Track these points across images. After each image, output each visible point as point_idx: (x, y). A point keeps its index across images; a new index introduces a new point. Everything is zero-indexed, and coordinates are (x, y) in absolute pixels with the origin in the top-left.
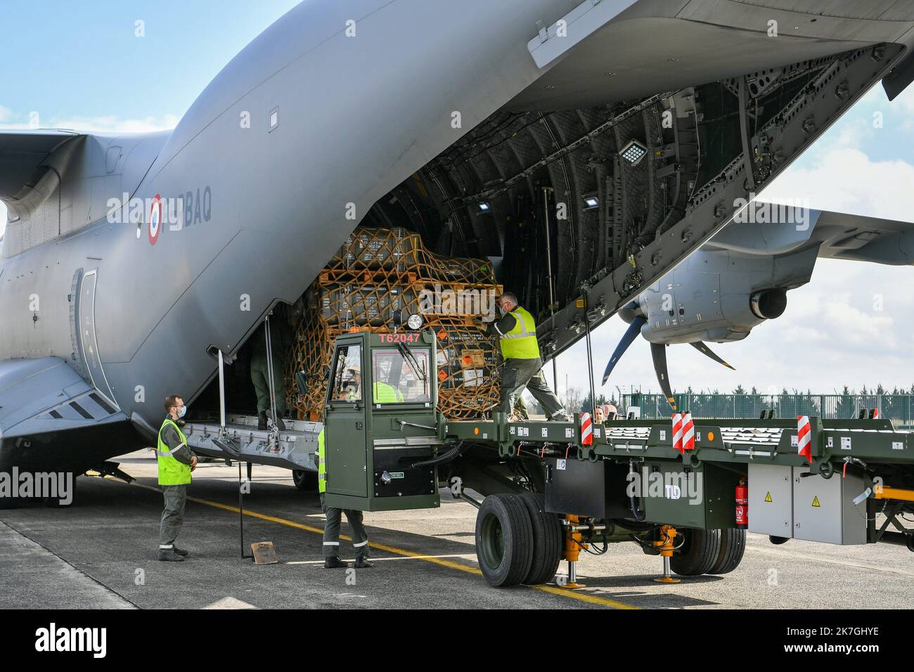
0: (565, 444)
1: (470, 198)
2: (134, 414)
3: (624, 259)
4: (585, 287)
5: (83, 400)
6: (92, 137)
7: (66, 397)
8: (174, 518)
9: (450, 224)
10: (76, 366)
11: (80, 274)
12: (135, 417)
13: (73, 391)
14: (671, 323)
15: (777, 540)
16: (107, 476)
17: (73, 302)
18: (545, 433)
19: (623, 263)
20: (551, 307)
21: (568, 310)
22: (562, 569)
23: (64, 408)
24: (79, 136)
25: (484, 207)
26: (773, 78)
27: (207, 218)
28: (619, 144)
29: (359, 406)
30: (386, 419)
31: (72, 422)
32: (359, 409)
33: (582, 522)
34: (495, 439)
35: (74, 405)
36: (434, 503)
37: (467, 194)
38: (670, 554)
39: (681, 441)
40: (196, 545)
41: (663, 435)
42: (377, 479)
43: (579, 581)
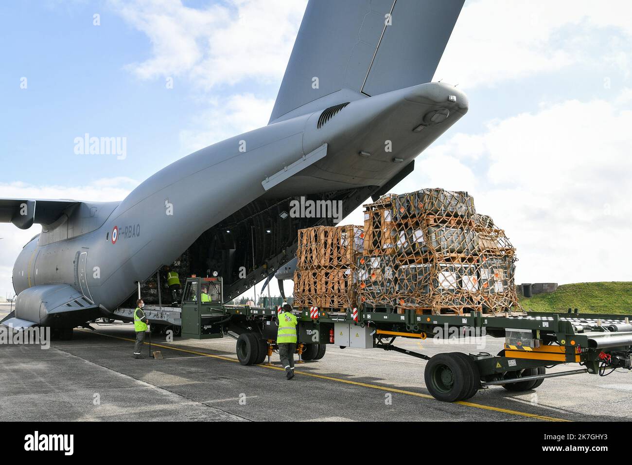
0: (271, 316)
1: (223, 229)
2: (100, 305)
3: (281, 251)
4: (267, 261)
5: (79, 300)
6: (84, 203)
7: (72, 299)
8: (141, 343)
9: (216, 238)
10: (76, 287)
11: (79, 253)
12: (101, 306)
13: (75, 296)
14: (286, 272)
15: (342, 347)
16: (85, 328)
17: (76, 263)
18: (264, 312)
19: (280, 253)
20: (254, 267)
21: (260, 268)
22: (266, 359)
23: (72, 303)
24: (78, 202)
25: (228, 232)
26: (334, 193)
27: (138, 235)
28: (279, 212)
29: (196, 303)
30: (205, 307)
31: (75, 308)
32: (196, 304)
33: (273, 343)
34: (245, 314)
35: (76, 301)
36: (221, 336)
37: (222, 227)
38: (301, 353)
39: (313, 316)
40: (129, 353)
41: (307, 314)
42: (202, 328)
43: (272, 363)
